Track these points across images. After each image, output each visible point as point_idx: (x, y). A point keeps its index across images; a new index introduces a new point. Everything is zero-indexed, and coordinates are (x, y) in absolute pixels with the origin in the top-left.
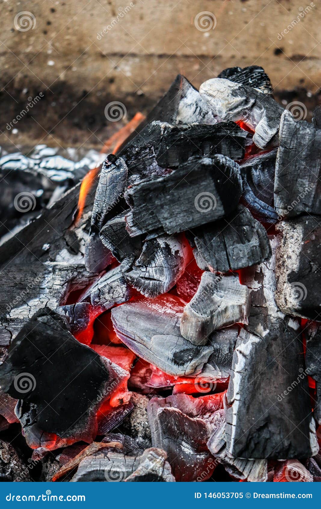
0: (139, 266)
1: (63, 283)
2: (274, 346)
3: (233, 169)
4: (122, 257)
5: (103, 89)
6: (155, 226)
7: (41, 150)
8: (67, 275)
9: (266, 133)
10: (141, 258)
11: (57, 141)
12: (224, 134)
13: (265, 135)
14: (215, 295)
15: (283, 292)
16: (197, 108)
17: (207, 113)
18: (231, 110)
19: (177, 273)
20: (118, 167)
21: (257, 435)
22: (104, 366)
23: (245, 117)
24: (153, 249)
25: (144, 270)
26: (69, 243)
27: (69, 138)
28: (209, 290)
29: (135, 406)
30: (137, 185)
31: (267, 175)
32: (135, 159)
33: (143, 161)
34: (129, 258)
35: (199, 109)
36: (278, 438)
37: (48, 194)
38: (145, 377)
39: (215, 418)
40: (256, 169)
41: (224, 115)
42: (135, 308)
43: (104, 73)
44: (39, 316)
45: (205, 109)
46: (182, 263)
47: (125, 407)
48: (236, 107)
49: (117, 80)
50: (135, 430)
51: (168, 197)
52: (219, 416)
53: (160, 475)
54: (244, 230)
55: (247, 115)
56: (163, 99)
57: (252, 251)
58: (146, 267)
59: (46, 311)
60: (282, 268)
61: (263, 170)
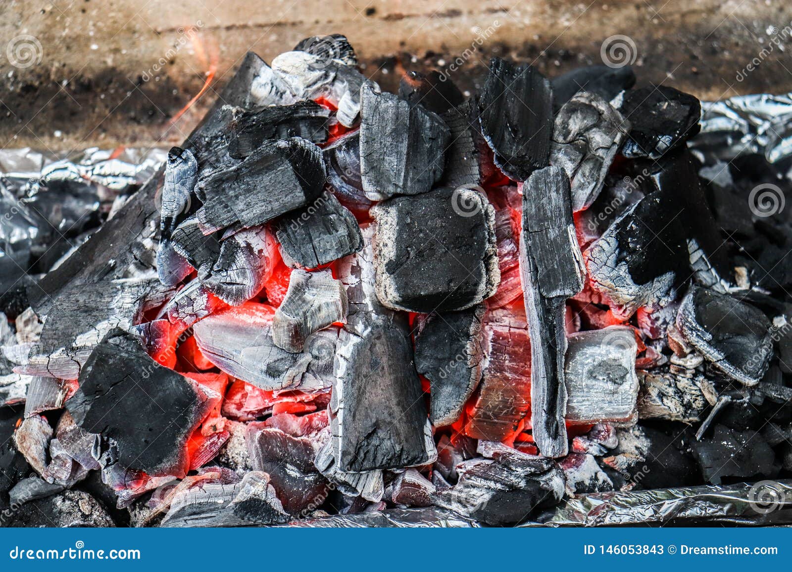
0: (219, 271)
1: (134, 300)
2: (378, 345)
3: (314, 154)
4: (198, 263)
5: (163, 73)
6: (231, 221)
7: (92, 154)
8: (138, 291)
9: (350, 109)
10: (220, 261)
11: (112, 141)
12: (302, 114)
13: (349, 111)
14: (306, 294)
15: (382, 284)
16: (272, 87)
17: (285, 92)
18: (309, 86)
19: (263, 275)
20: (186, 161)
21: (366, 443)
22: (189, 387)
23: (327, 93)
24: (233, 248)
25: (225, 274)
26: (138, 257)
27: (126, 136)
28: (299, 289)
29: (231, 435)
30: (209, 176)
31: (353, 156)
32: (206, 151)
33: (216, 152)
34: (207, 264)
35: (274, 88)
36: (389, 444)
37: (105, 206)
38: (240, 403)
39: (322, 436)
40: (340, 150)
41: (302, 93)
42: (220, 320)
43: (162, 53)
44: (110, 338)
45: (282, 88)
46: (268, 264)
47: (219, 435)
48: (315, 83)
49: (178, 61)
50: (234, 462)
51: (243, 186)
52: (327, 433)
53: (263, 499)
54: (331, 219)
55: (329, 91)
56: (233, 79)
57: (340, 242)
58: (226, 271)
59: (119, 332)
60: (379, 257)
61: (348, 151)
